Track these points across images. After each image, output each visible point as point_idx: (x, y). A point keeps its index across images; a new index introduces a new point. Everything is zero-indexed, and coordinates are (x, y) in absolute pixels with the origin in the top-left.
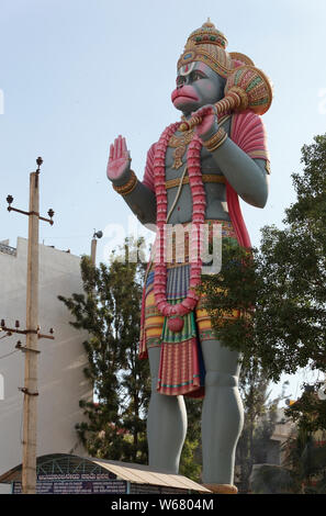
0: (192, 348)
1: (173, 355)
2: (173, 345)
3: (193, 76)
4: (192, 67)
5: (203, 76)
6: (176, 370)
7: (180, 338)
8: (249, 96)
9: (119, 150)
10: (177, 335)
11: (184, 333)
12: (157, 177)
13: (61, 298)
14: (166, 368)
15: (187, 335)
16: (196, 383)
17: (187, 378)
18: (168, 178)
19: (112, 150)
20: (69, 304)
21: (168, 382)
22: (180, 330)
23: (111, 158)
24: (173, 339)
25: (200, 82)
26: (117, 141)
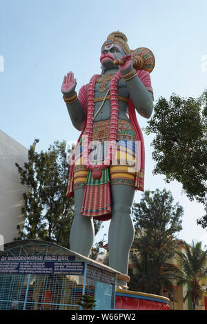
0: (106, 188)
1: (93, 193)
2: (94, 187)
3: (112, 50)
4: (112, 46)
5: (118, 51)
6: (95, 202)
7: (99, 182)
8: (144, 61)
9: (69, 79)
10: (97, 181)
11: (101, 180)
12: (90, 95)
13: (17, 165)
14: (88, 200)
15: (104, 181)
16: (109, 209)
17: (103, 206)
18: (96, 96)
19: (65, 78)
20: (20, 169)
21: (89, 208)
22: (99, 178)
23: (64, 82)
24: (94, 183)
25: (116, 53)
26: (69, 74)
